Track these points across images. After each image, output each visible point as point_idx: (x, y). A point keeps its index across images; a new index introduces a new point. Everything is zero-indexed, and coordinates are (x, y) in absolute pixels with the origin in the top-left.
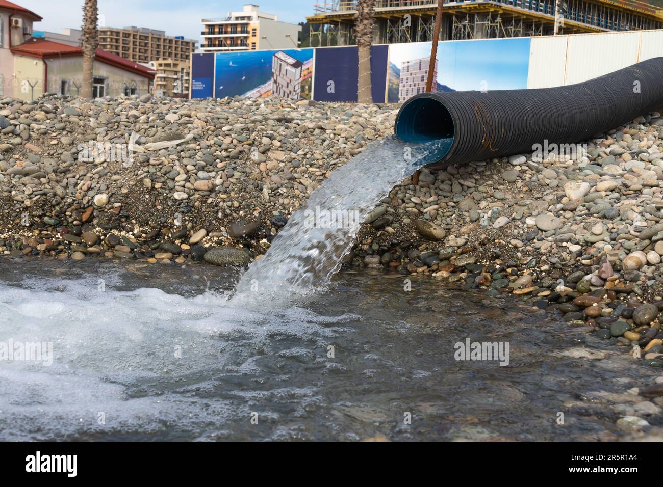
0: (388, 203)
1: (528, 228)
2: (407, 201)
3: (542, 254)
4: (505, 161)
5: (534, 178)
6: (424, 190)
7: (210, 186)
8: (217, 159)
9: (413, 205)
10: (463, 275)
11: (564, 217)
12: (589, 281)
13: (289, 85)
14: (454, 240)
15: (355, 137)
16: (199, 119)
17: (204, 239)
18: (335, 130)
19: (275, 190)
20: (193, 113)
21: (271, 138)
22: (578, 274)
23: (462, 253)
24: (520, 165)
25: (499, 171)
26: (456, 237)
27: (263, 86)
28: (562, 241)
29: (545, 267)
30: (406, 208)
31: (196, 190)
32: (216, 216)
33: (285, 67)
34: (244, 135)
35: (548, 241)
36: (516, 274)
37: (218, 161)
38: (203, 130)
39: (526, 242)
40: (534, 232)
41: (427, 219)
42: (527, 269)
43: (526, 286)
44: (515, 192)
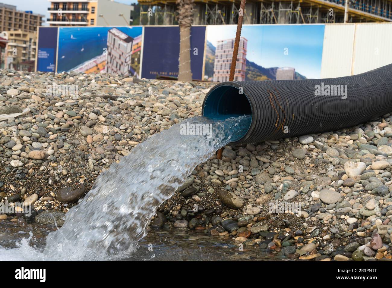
0: (195, 175)
1: (313, 200)
2: (211, 173)
3: (324, 225)
4: (296, 140)
5: (320, 156)
6: (226, 164)
7: (43, 155)
8: (50, 131)
9: (217, 177)
10: (258, 241)
11: (344, 192)
12: (363, 251)
13: (122, 57)
14: (251, 209)
15: (170, 115)
16: (36, 95)
17: (36, 203)
18: (153, 108)
19: (99, 160)
20: (31, 89)
21: (97, 113)
22: (353, 244)
23: (257, 221)
24: (308, 144)
25: (290, 149)
26: (253, 206)
27: (99, 57)
28: (341, 214)
29: (327, 237)
30: (211, 179)
31: (29, 158)
32: (47, 183)
33: (118, 42)
34: (74, 110)
35: (329, 213)
36: (302, 242)
37: (50, 133)
38: (39, 105)
39: (311, 213)
40: (318, 205)
41: (228, 190)
42: (311, 237)
43: (310, 253)
44: (303, 167)
